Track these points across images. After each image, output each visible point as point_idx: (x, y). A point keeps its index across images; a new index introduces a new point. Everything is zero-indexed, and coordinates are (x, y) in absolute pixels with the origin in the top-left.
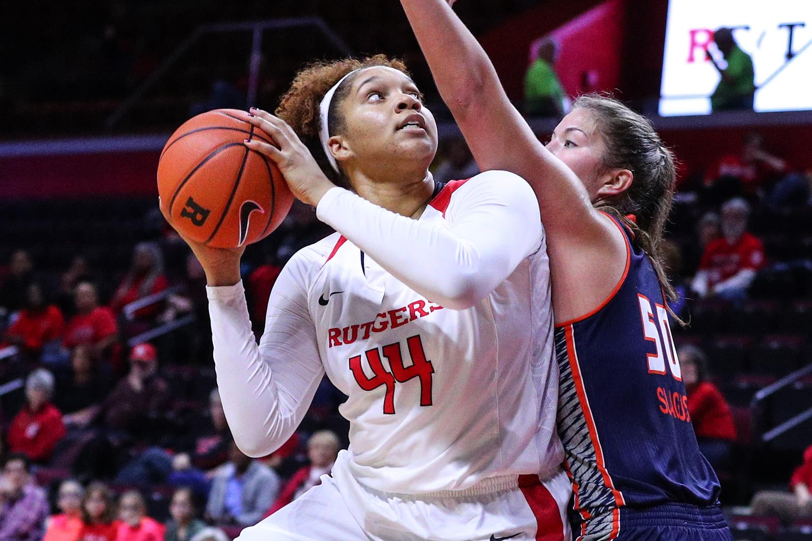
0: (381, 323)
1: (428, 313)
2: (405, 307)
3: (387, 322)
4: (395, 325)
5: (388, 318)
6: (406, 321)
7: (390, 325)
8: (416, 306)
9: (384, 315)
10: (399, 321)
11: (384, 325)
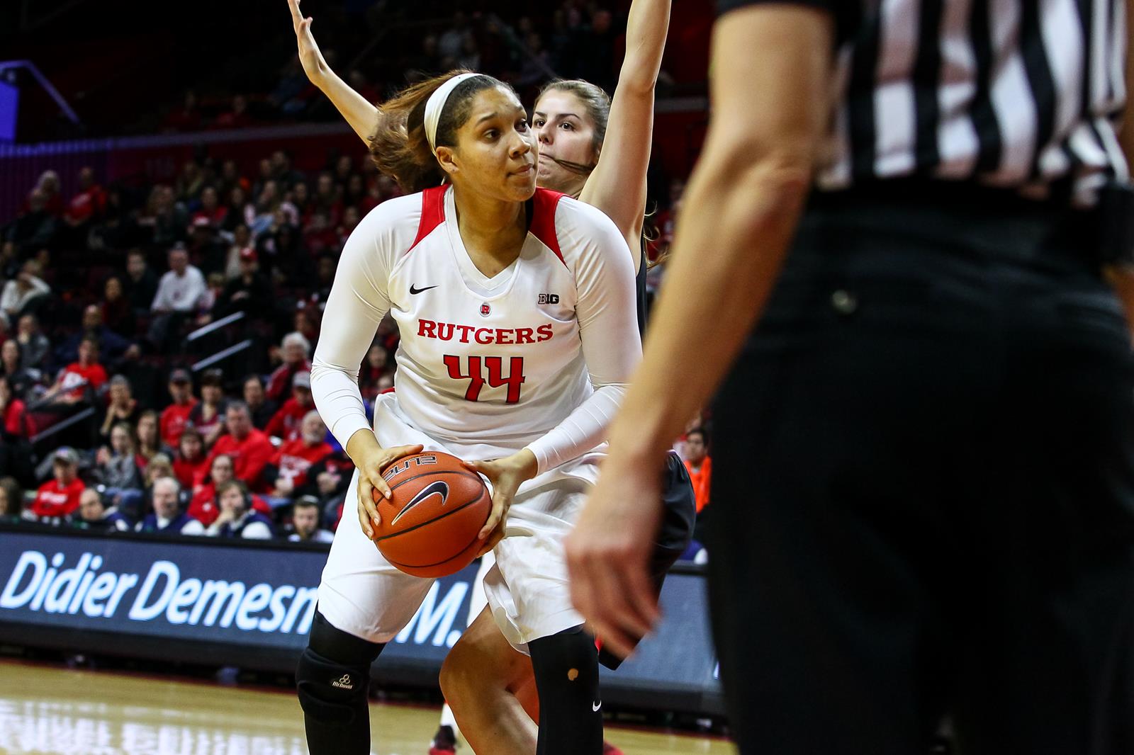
0: (487, 338)
1: (534, 341)
2: (512, 330)
3: (493, 338)
4: (499, 341)
5: (495, 334)
6: (511, 342)
7: (495, 340)
8: (525, 333)
9: (491, 331)
10: (504, 340)
11: (490, 340)
